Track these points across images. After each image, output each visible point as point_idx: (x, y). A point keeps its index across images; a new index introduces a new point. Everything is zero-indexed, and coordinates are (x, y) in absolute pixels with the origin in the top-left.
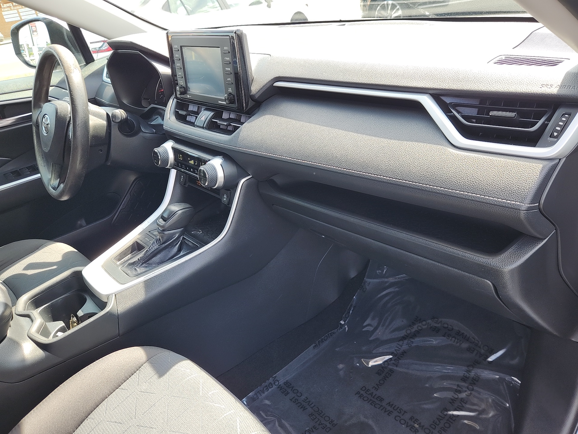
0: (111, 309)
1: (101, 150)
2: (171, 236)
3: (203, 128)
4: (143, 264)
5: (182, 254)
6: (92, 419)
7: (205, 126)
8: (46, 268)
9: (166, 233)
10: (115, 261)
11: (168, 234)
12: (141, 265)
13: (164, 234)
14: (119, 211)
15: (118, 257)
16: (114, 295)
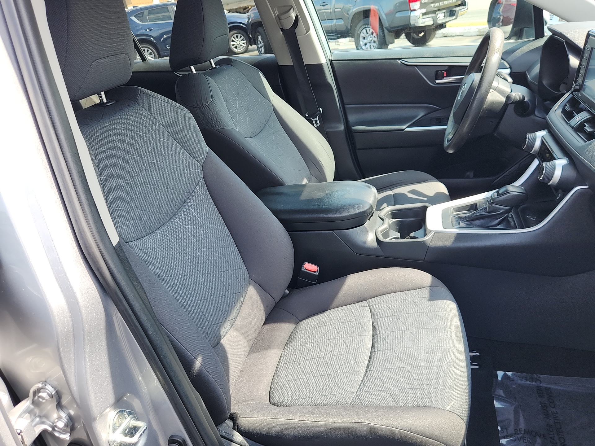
0: (426, 240)
1: (492, 122)
2: (497, 210)
3: (572, 128)
4: (467, 221)
5: (498, 227)
6: (381, 298)
7: (574, 127)
8: (420, 197)
9: (494, 206)
10: (453, 211)
11: (495, 207)
12: (466, 221)
13: (491, 205)
14: (503, 175)
15: (457, 209)
16: (434, 232)
